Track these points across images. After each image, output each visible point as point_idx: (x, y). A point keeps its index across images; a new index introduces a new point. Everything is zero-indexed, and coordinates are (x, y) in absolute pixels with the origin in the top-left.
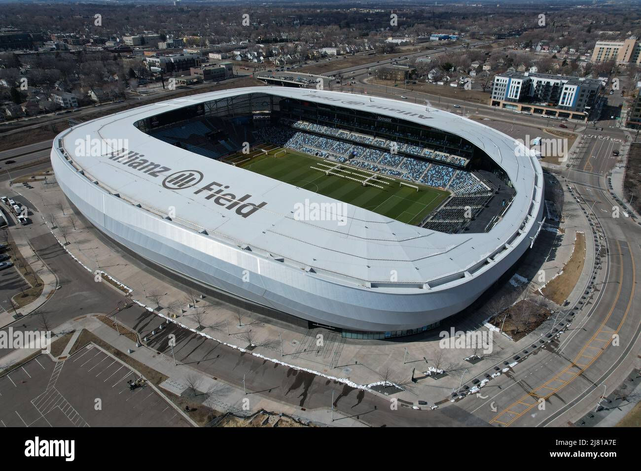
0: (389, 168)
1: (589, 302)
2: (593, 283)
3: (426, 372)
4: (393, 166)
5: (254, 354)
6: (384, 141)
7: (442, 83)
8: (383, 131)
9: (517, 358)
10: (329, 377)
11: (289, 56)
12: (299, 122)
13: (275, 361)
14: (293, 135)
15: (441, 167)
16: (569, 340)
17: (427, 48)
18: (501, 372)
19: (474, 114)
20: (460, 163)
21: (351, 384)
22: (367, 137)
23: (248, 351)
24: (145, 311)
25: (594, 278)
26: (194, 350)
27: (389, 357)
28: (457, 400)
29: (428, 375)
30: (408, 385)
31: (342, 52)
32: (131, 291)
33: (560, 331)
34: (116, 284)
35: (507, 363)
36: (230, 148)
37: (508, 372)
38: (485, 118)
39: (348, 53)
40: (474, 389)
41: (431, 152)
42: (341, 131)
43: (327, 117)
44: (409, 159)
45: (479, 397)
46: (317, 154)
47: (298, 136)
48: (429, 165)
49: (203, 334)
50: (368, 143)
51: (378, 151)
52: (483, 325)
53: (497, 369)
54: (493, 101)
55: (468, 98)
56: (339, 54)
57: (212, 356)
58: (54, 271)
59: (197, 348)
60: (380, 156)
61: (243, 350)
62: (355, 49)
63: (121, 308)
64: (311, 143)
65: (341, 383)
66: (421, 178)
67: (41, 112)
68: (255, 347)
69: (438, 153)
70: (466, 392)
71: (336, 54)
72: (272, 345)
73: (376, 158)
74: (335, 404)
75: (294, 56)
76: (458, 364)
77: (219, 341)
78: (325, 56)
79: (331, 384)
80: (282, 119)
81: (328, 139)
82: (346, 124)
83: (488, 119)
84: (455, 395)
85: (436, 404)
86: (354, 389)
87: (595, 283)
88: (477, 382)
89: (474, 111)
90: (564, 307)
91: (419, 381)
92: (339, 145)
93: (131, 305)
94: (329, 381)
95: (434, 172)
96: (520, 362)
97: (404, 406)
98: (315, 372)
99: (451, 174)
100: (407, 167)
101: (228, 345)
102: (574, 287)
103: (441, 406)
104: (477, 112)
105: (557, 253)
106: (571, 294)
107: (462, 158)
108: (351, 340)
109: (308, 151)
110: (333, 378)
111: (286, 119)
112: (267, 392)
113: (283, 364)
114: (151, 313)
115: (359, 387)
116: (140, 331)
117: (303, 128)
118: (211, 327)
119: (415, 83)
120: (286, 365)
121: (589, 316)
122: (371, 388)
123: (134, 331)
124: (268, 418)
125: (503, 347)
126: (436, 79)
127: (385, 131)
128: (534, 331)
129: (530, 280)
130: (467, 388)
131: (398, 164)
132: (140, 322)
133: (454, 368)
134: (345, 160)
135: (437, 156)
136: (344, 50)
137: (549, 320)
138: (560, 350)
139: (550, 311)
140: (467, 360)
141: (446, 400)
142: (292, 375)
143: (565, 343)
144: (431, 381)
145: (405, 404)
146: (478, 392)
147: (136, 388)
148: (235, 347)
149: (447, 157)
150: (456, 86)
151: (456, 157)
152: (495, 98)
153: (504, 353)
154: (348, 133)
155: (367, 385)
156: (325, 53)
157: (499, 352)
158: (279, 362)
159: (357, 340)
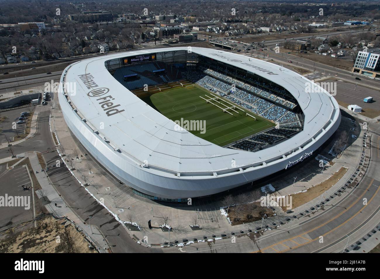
0: (247, 103)
1: (309, 216)
2: (323, 203)
3: (161, 225)
4: (250, 102)
5: (86, 189)
6: (250, 86)
7: (325, 54)
8: (249, 80)
9: (224, 236)
10: (110, 211)
11: (236, 31)
12: (208, 69)
13: (92, 195)
14: (204, 77)
15: (279, 107)
16: (271, 235)
17: (337, 30)
18: (206, 241)
19: (334, 77)
20: (290, 106)
21: (117, 219)
22: (241, 83)
23: (84, 187)
24: (58, 155)
25: (328, 200)
26: (62, 179)
27: (149, 211)
28: (165, 247)
29: (161, 228)
30: (146, 229)
31: (273, 30)
32: (59, 144)
33: (269, 228)
34: (56, 140)
35: (214, 236)
36: (165, 80)
37: (211, 242)
38: (340, 80)
39: (278, 31)
40: (181, 244)
41: (274, 97)
42: (228, 77)
43: (222, 68)
44: (262, 100)
45: (180, 250)
46: (210, 90)
47: (206, 78)
48: (272, 105)
49: (72, 173)
50: (240, 86)
51: (245, 92)
52: (219, 209)
53: (205, 238)
54: (355, 69)
55: (338, 65)
56: (271, 31)
57: (68, 184)
58: (37, 129)
59: (64, 178)
60: (246, 95)
61: (82, 185)
62: (283, 29)
63: (49, 151)
64: (211, 83)
65: (113, 216)
66: (263, 113)
67: (91, 53)
68: (89, 185)
69: (278, 98)
70: (175, 244)
71: (269, 31)
72: (97, 187)
73: (243, 96)
74: (101, 226)
75: (240, 31)
76: (184, 227)
77: (76, 178)
78: (261, 32)
79: (108, 215)
80: (200, 67)
81: (221, 81)
82: (231, 74)
83: (342, 81)
84: (166, 244)
85: (152, 245)
86: (117, 221)
87: (325, 204)
88: (185, 241)
89: (334, 74)
90: (286, 214)
91: (153, 229)
92: (225, 86)
93: (54, 151)
94: (108, 213)
95: (273, 110)
96: (223, 238)
97: (134, 240)
98: (105, 207)
99: (283, 113)
100: (258, 104)
101: (78, 181)
102: (306, 202)
103: (153, 247)
104: (336, 75)
105: (313, 178)
106: (300, 207)
107: (293, 104)
108: (136, 196)
109: (207, 87)
110: (111, 212)
111: (202, 67)
112: (75, 209)
113: (94, 197)
114: (60, 157)
115: (119, 221)
116: (48, 165)
117: (209, 73)
118: (78, 170)
119: (306, 53)
120: (95, 198)
121: (300, 224)
122: (125, 224)
123: (46, 164)
124: (66, 222)
125: (220, 226)
126: (323, 51)
127: (251, 80)
128: (251, 223)
129: (276, 190)
130: (177, 242)
131: (253, 102)
132: (52, 160)
133: (179, 229)
134: (225, 95)
135: (278, 99)
136: (276, 29)
137: (268, 219)
138: (258, 240)
139: (274, 213)
140: (191, 227)
141: (159, 245)
142: (94, 204)
143: (265, 237)
144: (160, 232)
145: (135, 238)
146: (181, 247)
147: (26, 190)
148: (80, 183)
149: (283, 101)
150: (334, 56)
151: (289, 102)
152: (356, 66)
153: (219, 230)
154: (232, 79)
155: (124, 222)
156: (261, 30)
157: (216, 228)
158: (93, 196)
159: (140, 196)
